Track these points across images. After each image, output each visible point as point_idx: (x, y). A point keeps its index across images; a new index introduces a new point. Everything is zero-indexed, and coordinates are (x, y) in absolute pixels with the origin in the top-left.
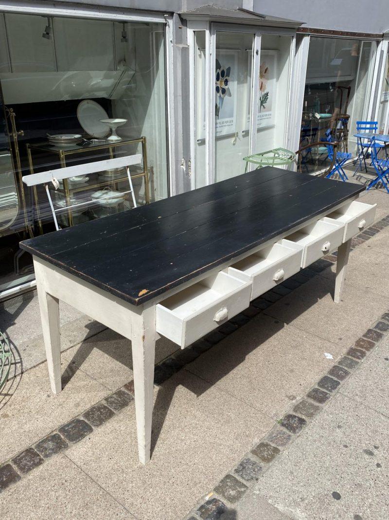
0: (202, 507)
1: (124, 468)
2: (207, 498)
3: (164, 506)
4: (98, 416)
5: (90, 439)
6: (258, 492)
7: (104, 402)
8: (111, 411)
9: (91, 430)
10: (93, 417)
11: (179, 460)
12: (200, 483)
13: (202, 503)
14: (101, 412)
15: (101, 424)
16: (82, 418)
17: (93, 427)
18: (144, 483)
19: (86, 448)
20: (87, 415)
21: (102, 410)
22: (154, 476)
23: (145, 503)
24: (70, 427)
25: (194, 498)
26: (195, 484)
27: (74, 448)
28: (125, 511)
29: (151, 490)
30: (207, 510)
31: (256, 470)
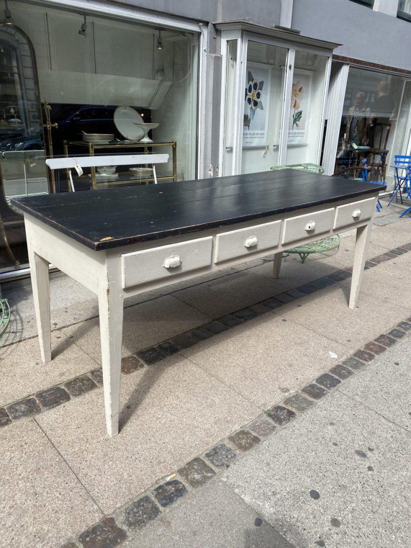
0: (160, 487)
1: (90, 438)
2: (168, 479)
3: (120, 481)
4: (80, 387)
5: (64, 407)
6: (225, 480)
7: (90, 375)
8: (93, 382)
9: (68, 399)
10: (74, 387)
11: (148, 438)
12: (164, 462)
13: (162, 483)
14: (83, 383)
15: (80, 394)
16: (63, 387)
17: (71, 396)
18: (106, 455)
19: (57, 415)
20: (69, 384)
21: (85, 382)
22: (118, 449)
23: (100, 475)
24: (48, 393)
25: (154, 477)
26: (159, 463)
27: (45, 413)
28: (76, 480)
29: (111, 463)
30: (165, 491)
31: (230, 456)
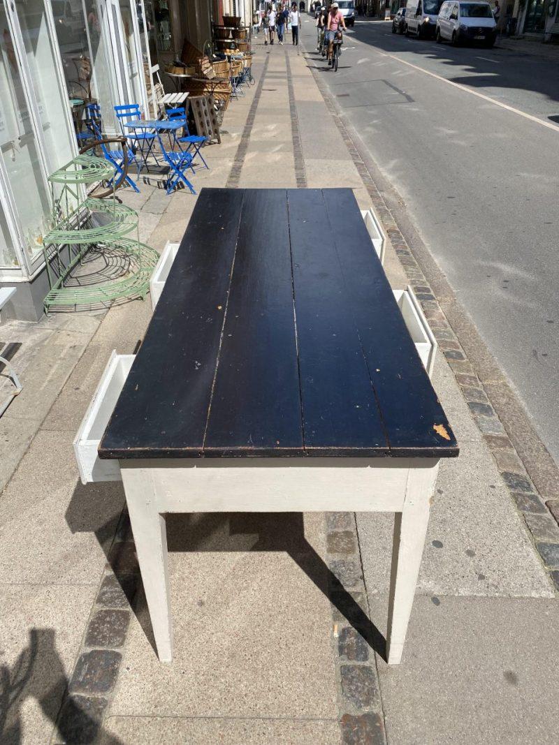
0: (341, 649)
1: (212, 671)
2: (336, 635)
3: (304, 679)
4: (111, 630)
5: (128, 669)
6: (376, 591)
7: (98, 607)
8: (120, 611)
9: (118, 657)
10: (104, 637)
11: (266, 615)
12: (313, 624)
13: (336, 643)
14: (109, 622)
15: (124, 638)
16: (89, 650)
17: (117, 650)
18: (255, 671)
19: (136, 685)
20: (91, 639)
21: (108, 619)
22: (257, 654)
23: (280, 693)
24: (83, 673)
25: (324, 645)
26: (311, 629)
27: (118, 697)
28: (268, 721)
29: (271, 672)
30: (349, 647)
31: (352, 568)
